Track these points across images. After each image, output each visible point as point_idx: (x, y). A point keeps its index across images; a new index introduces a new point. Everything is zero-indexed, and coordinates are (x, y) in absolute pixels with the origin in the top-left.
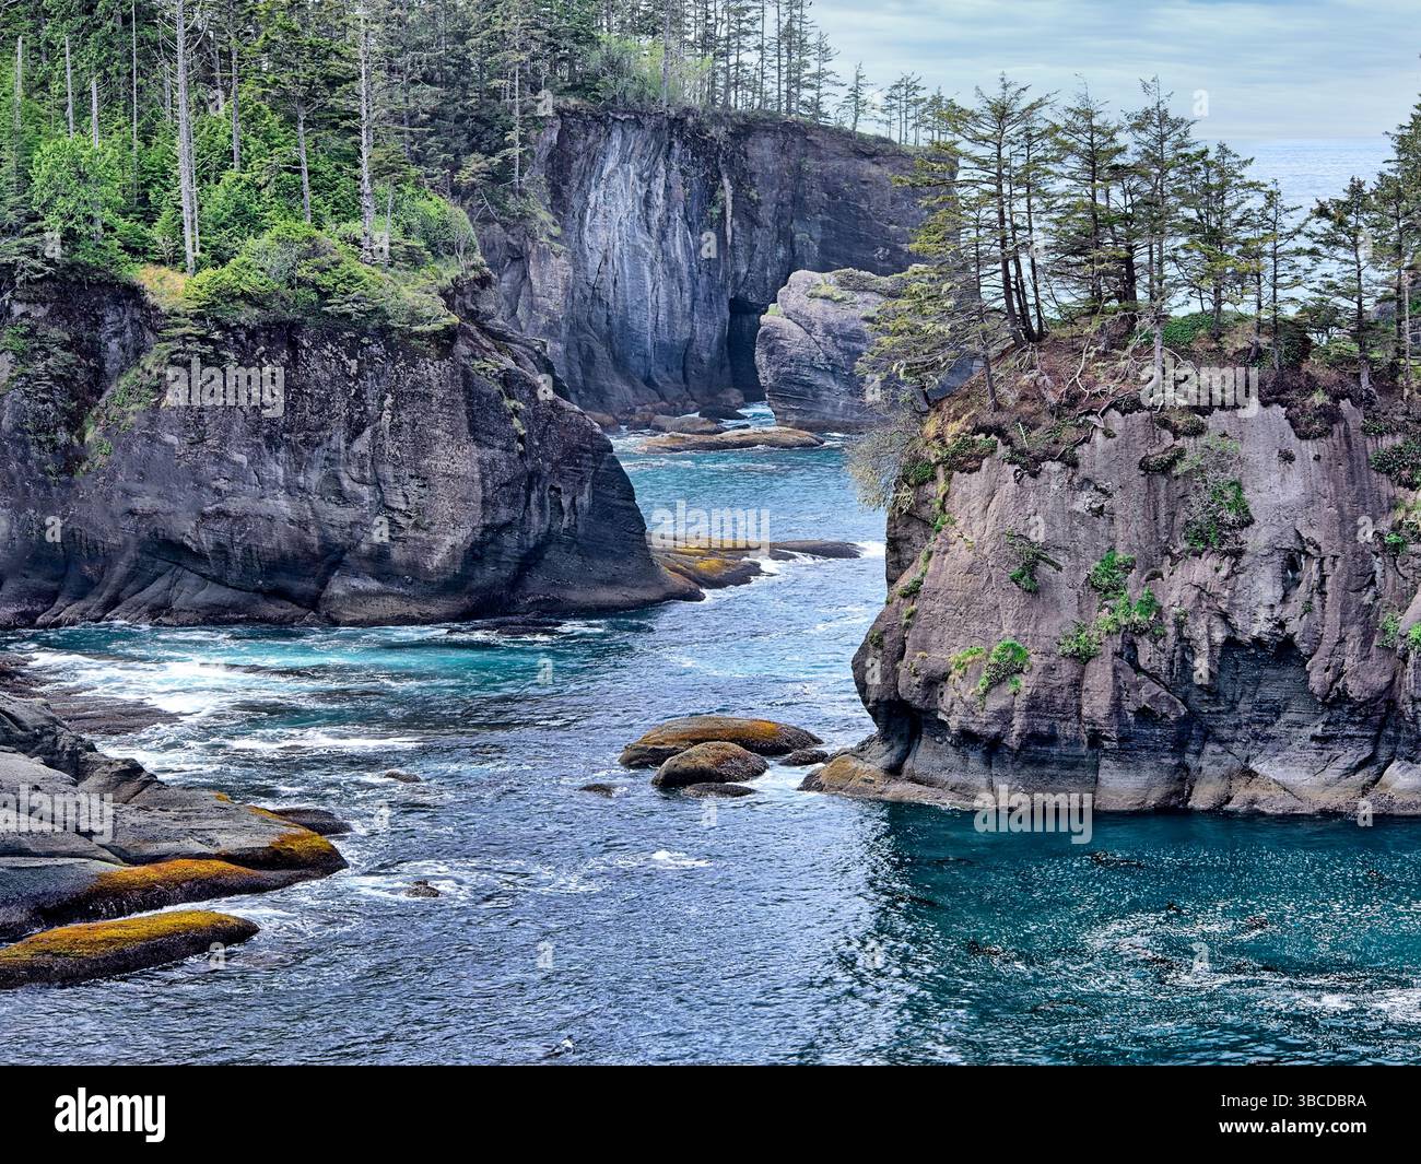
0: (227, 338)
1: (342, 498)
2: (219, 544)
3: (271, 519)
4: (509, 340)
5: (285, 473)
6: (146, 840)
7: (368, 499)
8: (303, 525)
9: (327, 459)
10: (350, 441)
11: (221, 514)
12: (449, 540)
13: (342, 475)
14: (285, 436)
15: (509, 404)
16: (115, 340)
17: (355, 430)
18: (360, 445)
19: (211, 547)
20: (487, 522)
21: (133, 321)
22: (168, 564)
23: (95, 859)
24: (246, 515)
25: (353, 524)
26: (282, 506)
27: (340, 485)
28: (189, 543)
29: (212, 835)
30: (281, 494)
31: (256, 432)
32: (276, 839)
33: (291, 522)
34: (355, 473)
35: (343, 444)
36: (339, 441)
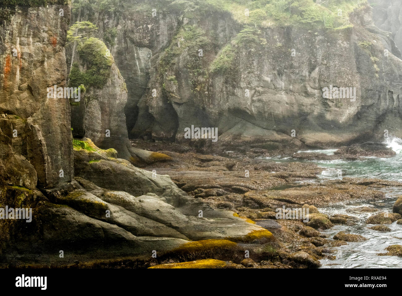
0: (263, 33)
1: (307, 94)
2: (259, 112)
3: (279, 102)
4: (377, 33)
5: (285, 85)
6: (198, 231)
7: (317, 95)
8: (291, 104)
9: (301, 79)
10: (310, 73)
11: (259, 101)
12: (348, 112)
13: (307, 85)
14: (285, 70)
15: (372, 58)
16: (222, 33)
17: (312, 69)
18: (315, 74)
19: (256, 113)
20: (363, 104)
21: (229, 25)
22: (240, 119)
23: (179, 238)
24: (269, 101)
25: (312, 105)
26: (284, 97)
27: (306, 89)
28: (248, 111)
29: (224, 229)
30: (283, 93)
31: (274, 69)
32: (250, 232)
33: (287, 103)
34: (312, 84)
35: (307, 74)
36: (305, 73)
